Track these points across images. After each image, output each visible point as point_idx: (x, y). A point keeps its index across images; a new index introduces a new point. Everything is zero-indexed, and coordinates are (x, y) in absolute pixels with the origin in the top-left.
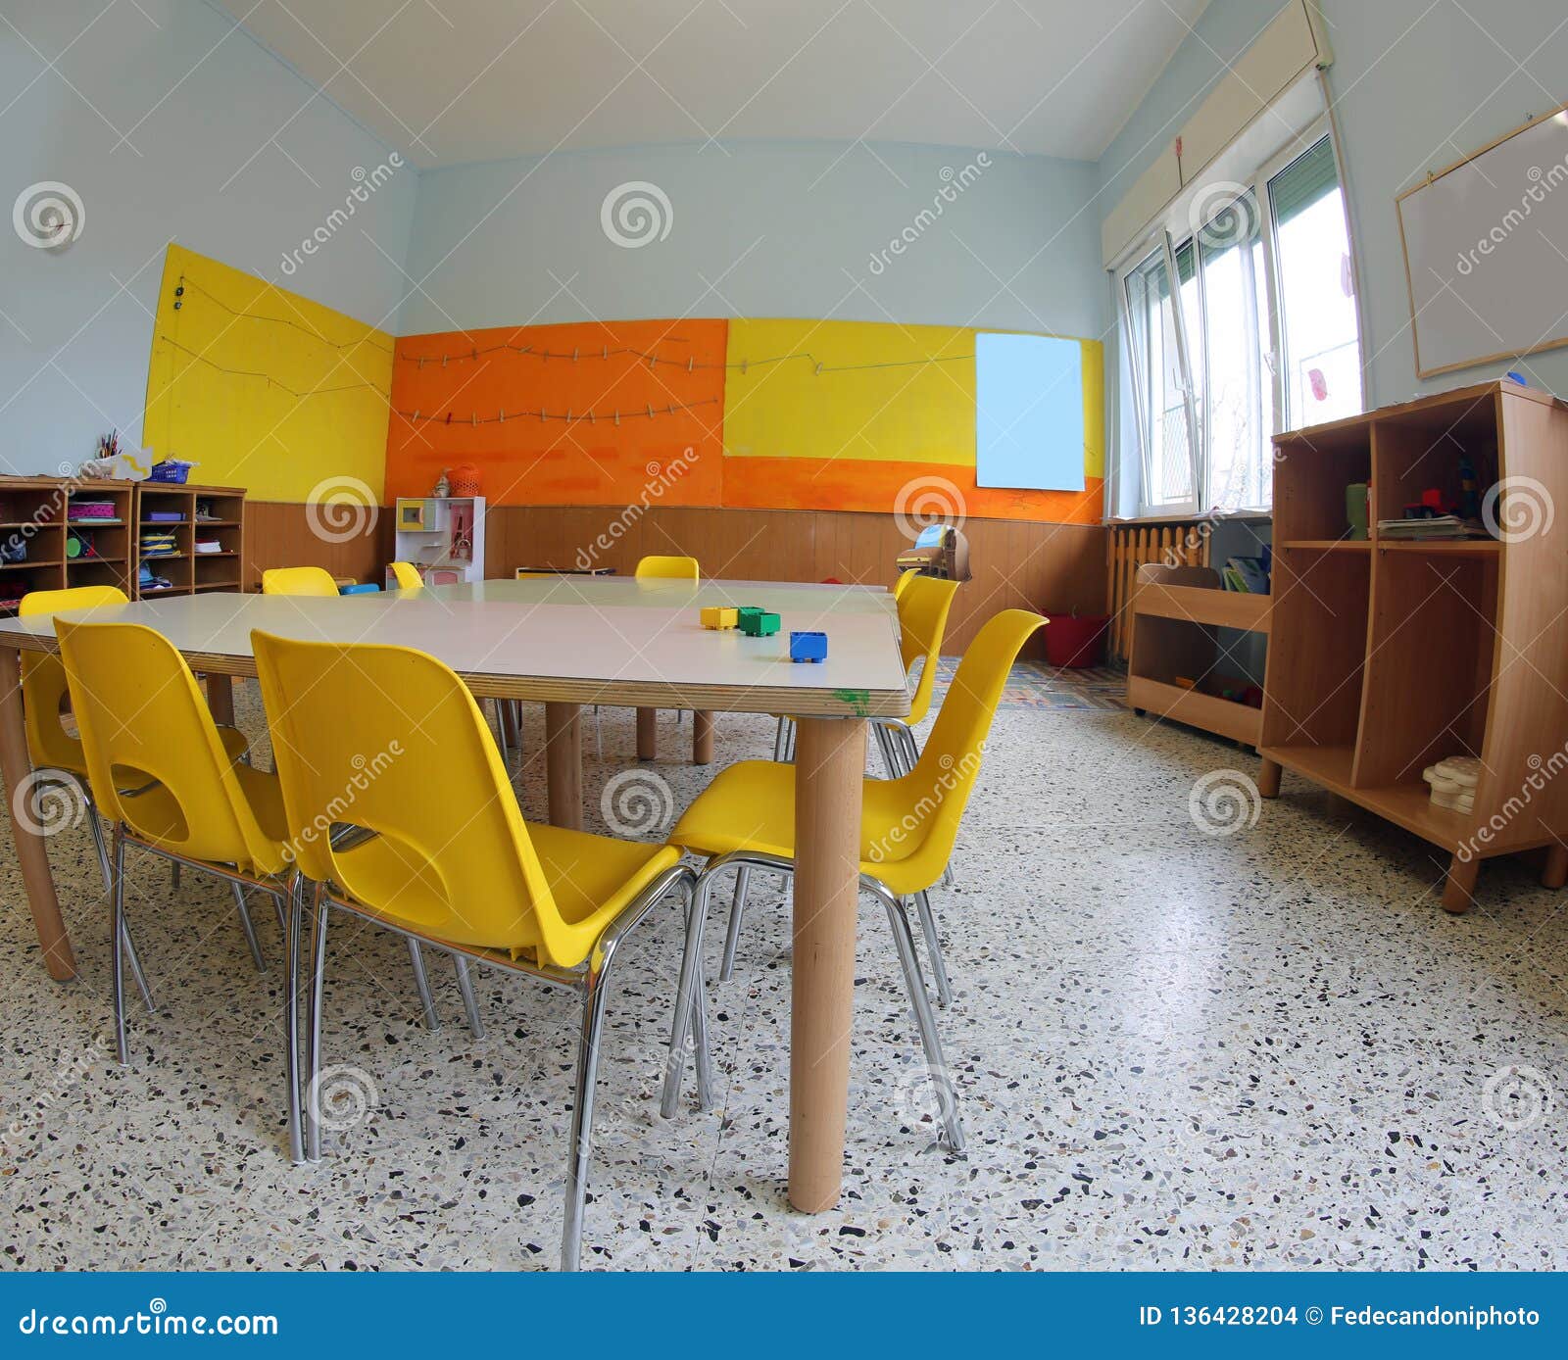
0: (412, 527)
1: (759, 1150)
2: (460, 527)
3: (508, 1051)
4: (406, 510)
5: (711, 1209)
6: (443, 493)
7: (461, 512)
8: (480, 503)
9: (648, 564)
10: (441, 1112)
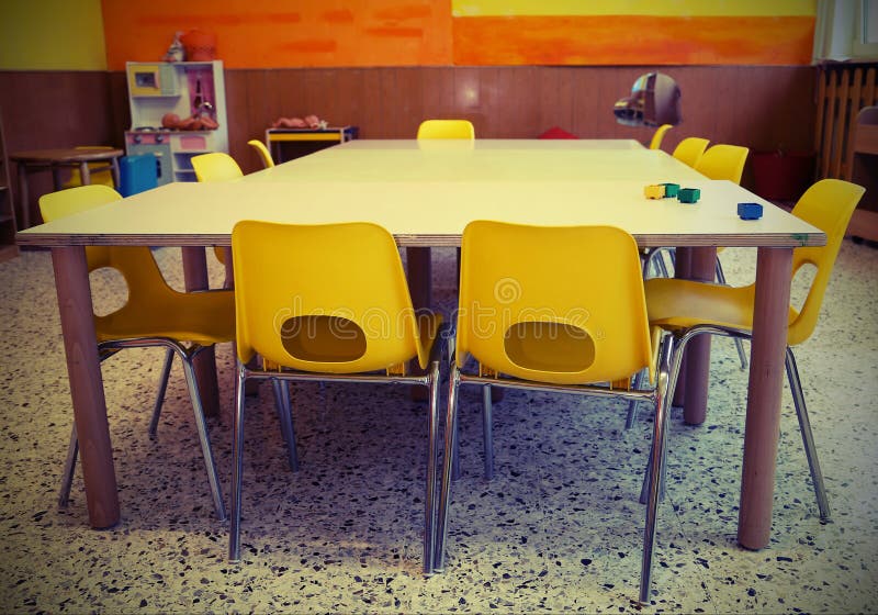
0: (148, 92)
1: (704, 520)
2: (198, 91)
3: (513, 484)
4: (138, 75)
5: (696, 553)
6: (178, 56)
7: (199, 76)
8: (218, 67)
9: (429, 128)
10: (499, 525)
